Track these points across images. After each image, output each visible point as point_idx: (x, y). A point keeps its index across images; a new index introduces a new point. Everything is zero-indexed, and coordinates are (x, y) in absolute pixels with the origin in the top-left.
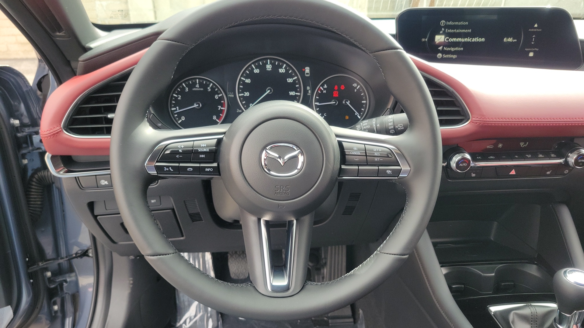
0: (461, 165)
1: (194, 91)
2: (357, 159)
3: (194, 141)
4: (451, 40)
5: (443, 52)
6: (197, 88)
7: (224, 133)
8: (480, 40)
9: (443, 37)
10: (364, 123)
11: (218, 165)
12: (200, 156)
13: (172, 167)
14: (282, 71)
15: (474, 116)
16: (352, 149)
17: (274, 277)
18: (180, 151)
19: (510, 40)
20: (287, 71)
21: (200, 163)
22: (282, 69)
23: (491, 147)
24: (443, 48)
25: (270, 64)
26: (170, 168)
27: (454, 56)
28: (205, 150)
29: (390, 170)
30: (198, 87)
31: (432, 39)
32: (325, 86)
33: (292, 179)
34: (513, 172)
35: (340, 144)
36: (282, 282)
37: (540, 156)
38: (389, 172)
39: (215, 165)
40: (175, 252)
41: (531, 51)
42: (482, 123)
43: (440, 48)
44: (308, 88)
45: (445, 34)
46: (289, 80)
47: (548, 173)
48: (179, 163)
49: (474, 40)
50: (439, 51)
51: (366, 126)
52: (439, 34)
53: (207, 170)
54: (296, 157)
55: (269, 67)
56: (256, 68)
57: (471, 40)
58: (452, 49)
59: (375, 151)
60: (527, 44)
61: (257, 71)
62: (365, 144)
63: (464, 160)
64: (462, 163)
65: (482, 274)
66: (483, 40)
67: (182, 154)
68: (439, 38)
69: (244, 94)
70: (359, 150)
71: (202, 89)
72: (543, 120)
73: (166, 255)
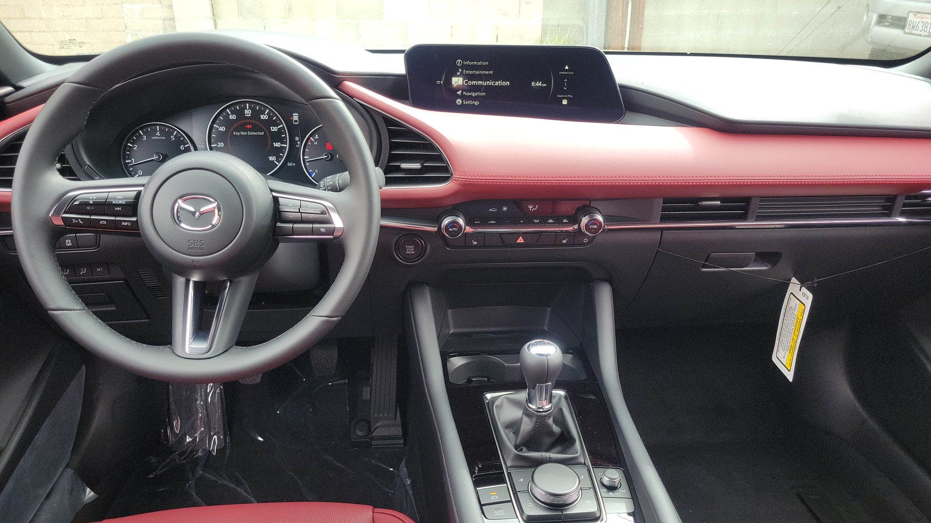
0: (450, 229)
1: (154, 139)
2: (291, 216)
3: (109, 192)
4: (471, 83)
5: (462, 97)
6: (157, 136)
7: (143, 185)
8: (504, 84)
9: (461, 79)
10: (328, 179)
11: (137, 219)
12: (116, 209)
13: (81, 219)
14: (264, 117)
15: (456, 173)
16: (287, 205)
17: (194, 339)
18: (91, 202)
19: (539, 84)
20: (270, 117)
21: (116, 216)
22: (265, 115)
23: (494, 210)
24: (462, 93)
25: (249, 109)
26: (80, 220)
27: (477, 103)
28: (120, 202)
29: (324, 228)
30: (159, 135)
31: (448, 82)
32: (317, 137)
33: (207, 234)
34: (521, 240)
35: (276, 200)
36: (203, 346)
37: (551, 221)
38: (323, 230)
39: (134, 219)
40: (83, 308)
41: (564, 98)
42: (464, 181)
43: (459, 93)
44: (297, 139)
45: (462, 75)
46: (273, 128)
47: (564, 241)
48: (90, 215)
49: (497, 84)
50: (458, 97)
51: (329, 182)
52: (456, 76)
53: (123, 223)
54: (212, 212)
55: (248, 112)
56: (232, 114)
57: (494, 83)
58: (473, 94)
59: (309, 208)
60: (559, 89)
61: (233, 117)
62: (301, 200)
63: (454, 224)
64: (452, 227)
65: (506, 364)
66: (508, 83)
67: (94, 206)
68: (457, 81)
69: (218, 144)
70: (294, 206)
71: (164, 138)
72: (533, 179)
73: (70, 310)
